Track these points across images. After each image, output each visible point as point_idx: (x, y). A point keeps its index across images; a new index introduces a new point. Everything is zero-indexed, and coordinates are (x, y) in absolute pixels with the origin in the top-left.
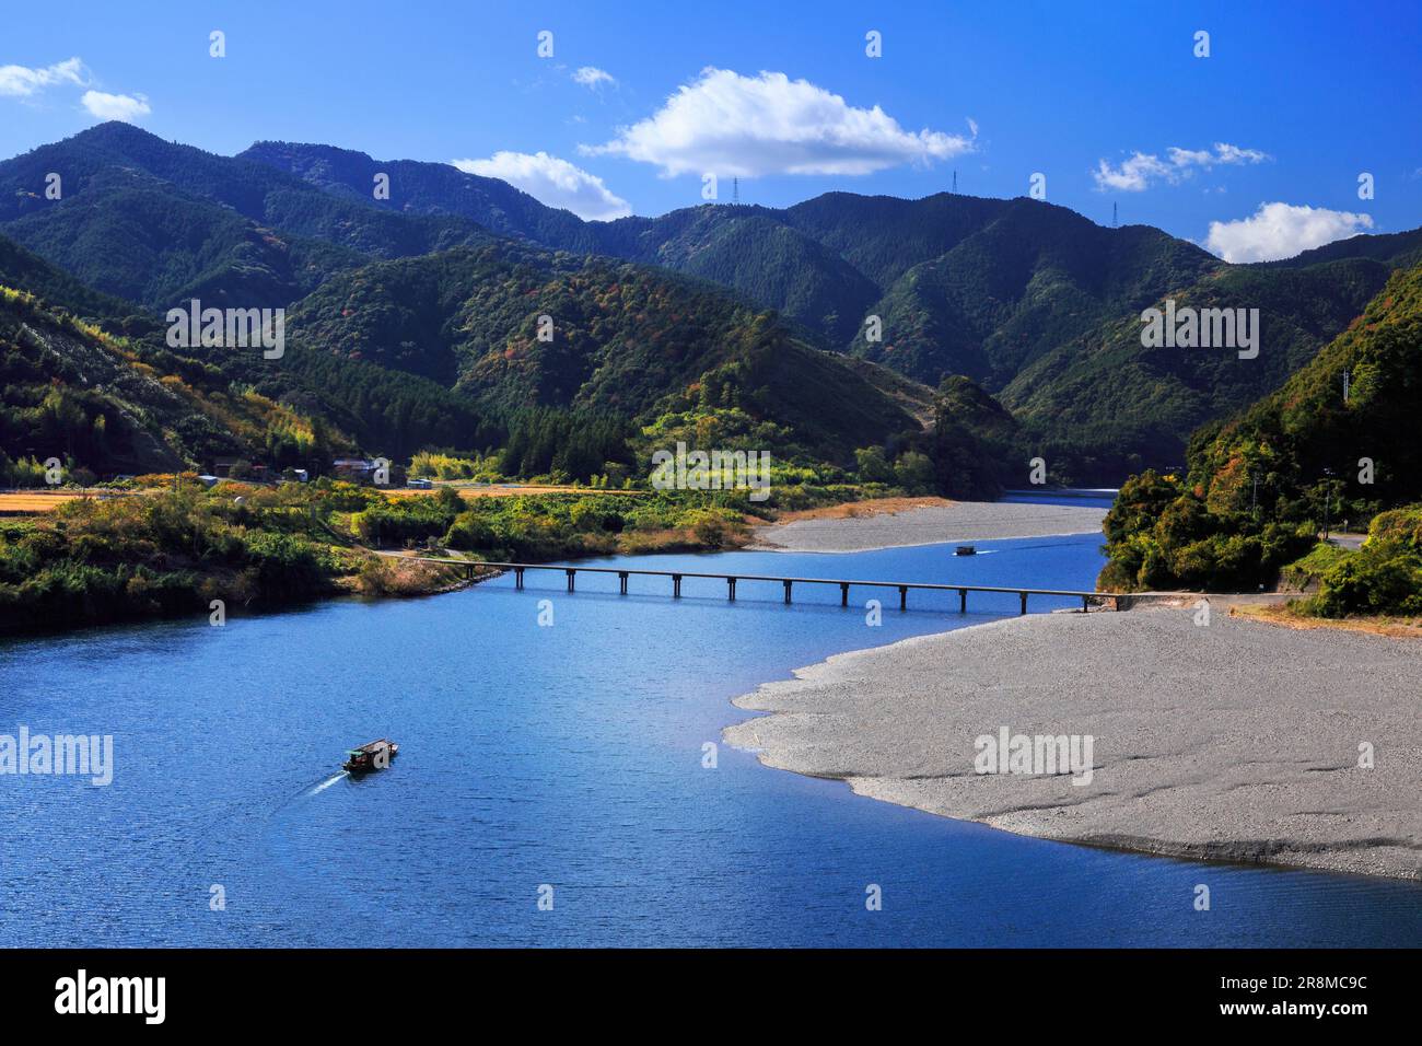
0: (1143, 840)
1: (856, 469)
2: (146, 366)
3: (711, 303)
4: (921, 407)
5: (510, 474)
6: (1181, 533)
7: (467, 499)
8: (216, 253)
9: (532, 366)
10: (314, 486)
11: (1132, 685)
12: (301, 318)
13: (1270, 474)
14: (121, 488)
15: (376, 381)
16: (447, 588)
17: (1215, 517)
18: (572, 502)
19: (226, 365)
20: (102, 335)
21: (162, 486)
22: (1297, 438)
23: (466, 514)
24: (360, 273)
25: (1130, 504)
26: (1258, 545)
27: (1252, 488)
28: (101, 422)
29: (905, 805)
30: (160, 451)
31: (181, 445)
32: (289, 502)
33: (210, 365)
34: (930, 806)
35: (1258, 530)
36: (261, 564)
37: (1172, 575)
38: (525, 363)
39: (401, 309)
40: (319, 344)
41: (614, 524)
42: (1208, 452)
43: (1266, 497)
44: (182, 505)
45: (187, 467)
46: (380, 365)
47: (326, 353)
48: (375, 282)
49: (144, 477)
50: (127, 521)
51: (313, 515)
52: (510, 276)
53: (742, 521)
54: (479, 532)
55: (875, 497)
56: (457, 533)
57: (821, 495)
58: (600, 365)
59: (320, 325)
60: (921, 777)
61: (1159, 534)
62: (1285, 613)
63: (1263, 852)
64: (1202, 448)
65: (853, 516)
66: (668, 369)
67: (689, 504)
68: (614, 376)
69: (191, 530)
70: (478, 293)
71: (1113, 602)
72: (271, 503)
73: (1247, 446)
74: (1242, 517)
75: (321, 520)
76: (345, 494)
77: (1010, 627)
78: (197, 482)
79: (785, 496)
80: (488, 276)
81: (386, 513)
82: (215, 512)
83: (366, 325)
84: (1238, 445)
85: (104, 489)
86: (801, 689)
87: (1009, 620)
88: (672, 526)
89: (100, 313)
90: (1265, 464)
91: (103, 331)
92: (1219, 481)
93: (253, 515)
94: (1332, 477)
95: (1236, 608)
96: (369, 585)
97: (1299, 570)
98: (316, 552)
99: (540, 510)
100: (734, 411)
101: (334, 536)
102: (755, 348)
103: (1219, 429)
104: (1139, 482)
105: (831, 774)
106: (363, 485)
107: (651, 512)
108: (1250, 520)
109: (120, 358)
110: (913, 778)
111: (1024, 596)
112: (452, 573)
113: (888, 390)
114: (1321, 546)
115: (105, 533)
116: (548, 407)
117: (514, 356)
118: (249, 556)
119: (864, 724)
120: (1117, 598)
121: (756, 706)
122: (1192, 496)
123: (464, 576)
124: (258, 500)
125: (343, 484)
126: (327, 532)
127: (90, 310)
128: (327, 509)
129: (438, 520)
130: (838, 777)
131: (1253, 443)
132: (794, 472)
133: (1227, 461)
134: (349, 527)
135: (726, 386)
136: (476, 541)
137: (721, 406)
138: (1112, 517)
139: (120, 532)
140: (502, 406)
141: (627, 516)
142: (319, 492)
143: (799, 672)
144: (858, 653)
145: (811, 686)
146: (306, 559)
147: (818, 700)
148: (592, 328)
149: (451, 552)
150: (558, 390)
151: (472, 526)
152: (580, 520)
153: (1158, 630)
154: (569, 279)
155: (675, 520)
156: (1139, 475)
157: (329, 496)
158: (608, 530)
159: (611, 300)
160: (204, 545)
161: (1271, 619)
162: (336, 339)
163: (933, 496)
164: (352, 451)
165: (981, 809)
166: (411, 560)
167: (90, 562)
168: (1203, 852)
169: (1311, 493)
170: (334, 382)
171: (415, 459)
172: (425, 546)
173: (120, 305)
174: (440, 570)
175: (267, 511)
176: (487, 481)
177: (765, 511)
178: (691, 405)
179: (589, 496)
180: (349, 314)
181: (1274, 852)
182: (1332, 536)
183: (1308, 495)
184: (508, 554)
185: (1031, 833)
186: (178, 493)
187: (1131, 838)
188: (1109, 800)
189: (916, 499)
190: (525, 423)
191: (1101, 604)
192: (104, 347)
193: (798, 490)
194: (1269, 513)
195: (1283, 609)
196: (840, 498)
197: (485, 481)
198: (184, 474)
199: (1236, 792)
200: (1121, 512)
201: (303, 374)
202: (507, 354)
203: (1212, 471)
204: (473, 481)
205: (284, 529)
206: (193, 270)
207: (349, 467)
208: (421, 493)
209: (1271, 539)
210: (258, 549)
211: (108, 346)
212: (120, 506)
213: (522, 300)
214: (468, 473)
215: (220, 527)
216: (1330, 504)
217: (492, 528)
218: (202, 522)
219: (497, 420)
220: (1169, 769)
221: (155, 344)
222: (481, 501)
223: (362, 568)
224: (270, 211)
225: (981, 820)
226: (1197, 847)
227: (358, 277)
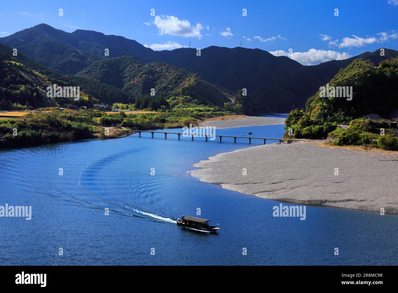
0: (293, 200)
1: (224, 108)
2: (49, 82)
3: (183, 71)
4: (231, 97)
5: (138, 108)
6: (304, 125)
7: (127, 114)
8: (67, 55)
9: (141, 85)
10: (88, 111)
11: (291, 162)
12: (87, 72)
13: (326, 110)
14: (40, 111)
15: (104, 87)
16: (122, 137)
17: (312, 121)
18: (153, 115)
19: (68, 82)
20: (39, 74)
21: (50, 110)
22: (333, 101)
23: (126, 118)
24: (101, 61)
25: (292, 117)
26: (322, 128)
27: (321, 114)
28: (35, 94)
29: (235, 191)
30: (50, 101)
31: (55, 100)
32: (82, 115)
33: (65, 82)
34: (241, 191)
35: (323, 124)
36: (75, 130)
37: (301, 135)
38: (140, 84)
39: (110, 70)
40: (91, 78)
41: (164, 121)
42: (311, 105)
43: (325, 116)
44: (55, 115)
45: (56, 106)
46: (105, 83)
47: (92, 80)
48: (104, 64)
49: (46, 108)
50: (41, 119)
51: (88, 118)
52: (136, 63)
53: (195, 120)
54: (130, 123)
55: (229, 115)
56: (124, 123)
57: (215, 114)
58: (157, 85)
59: (91, 73)
60: (239, 184)
61: (299, 125)
62: (329, 144)
63: (322, 202)
64: (310, 103)
65: (223, 120)
66: (173, 86)
67: (182, 116)
68: (160, 87)
69: (57, 121)
70: (128, 67)
71: (287, 141)
72: (77, 115)
73: (321, 103)
74: (319, 121)
75: (90, 119)
76: (96, 113)
77: (261, 147)
78: (59, 109)
79: (206, 114)
80: (131, 63)
81: (106, 118)
82: (64, 117)
83: (102, 74)
84: (318, 103)
85: (36, 111)
86: (209, 162)
87: (261, 146)
88: (178, 122)
89: (39, 69)
90: (325, 108)
91: (40, 73)
92: (313, 112)
93: (73, 118)
94: (341, 111)
95: (317, 143)
96: (102, 136)
97: (332, 134)
98: (89, 127)
99: (145, 117)
100: (188, 97)
101: (93, 123)
102: (194, 82)
103: (314, 99)
104: (294, 112)
105: (216, 183)
106: (101, 111)
107: (173, 118)
108: (321, 121)
109: (43, 80)
110: (237, 184)
111: (265, 140)
112: (123, 133)
113: (224, 93)
114: (338, 128)
115: (36, 122)
116: (145, 94)
117: (137, 82)
118: (72, 128)
119: (225, 171)
120: (288, 140)
121: (198, 166)
122: (307, 115)
123: (126, 133)
124: (74, 114)
125: (96, 110)
126: (92, 122)
127: (37, 68)
128: (92, 116)
129: (119, 120)
130: (218, 184)
131: (322, 102)
132: (209, 108)
133: (316, 107)
134: (97, 121)
135: (186, 91)
136: (129, 125)
137: (185, 95)
138: (287, 120)
139: (40, 122)
140: (134, 94)
141: (167, 119)
142: (90, 112)
143: (210, 158)
144: (224, 153)
145: (212, 162)
146: (86, 129)
147: (213, 165)
148: (155, 76)
149: (123, 128)
150: (147, 90)
151: (128, 121)
152: (155, 120)
153: (298, 148)
154: (150, 64)
155: (179, 120)
156: (294, 110)
157: (92, 113)
158: (162, 122)
159: (160, 70)
160: (61, 125)
161: (325, 146)
162: (95, 77)
163: (243, 115)
164: (98, 102)
165: (253, 192)
166: (113, 130)
167: (32, 129)
168: (307, 203)
169: (336, 115)
170: (94, 87)
171: (114, 104)
172: (116, 126)
173: (44, 67)
174: (120, 132)
175: (76, 117)
176: (132, 110)
177: (201, 118)
178: (178, 95)
179: (157, 114)
180: (98, 71)
181: (324, 203)
182: (341, 126)
183: (335, 115)
184: (137, 128)
185: (265, 198)
186: (54, 112)
187: (290, 199)
188: (285, 190)
189: (239, 116)
190: (139, 98)
191: (284, 142)
192: (39, 77)
193: (209, 113)
194: (325, 120)
195: (328, 143)
196: (220, 115)
197: (131, 110)
198: (56, 107)
199: (316, 188)
200: (289, 119)
201: (87, 85)
202: (135, 82)
203: (312, 109)
204: (128, 110)
205: (81, 121)
206: (61, 59)
207: (97, 106)
208: (115, 113)
209: (326, 126)
210: (74, 126)
211: (41, 77)
212: (40, 115)
213: (139, 69)
214: (127, 108)
215: (65, 121)
216: (340, 118)
217: (133, 122)
218: (60, 119)
219: (132, 97)
220: (299, 182)
221: (52, 77)
222: (130, 115)
223: (100, 131)
224: (80, 46)
225: (253, 195)
226: (306, 201)
227: (100, 62)
